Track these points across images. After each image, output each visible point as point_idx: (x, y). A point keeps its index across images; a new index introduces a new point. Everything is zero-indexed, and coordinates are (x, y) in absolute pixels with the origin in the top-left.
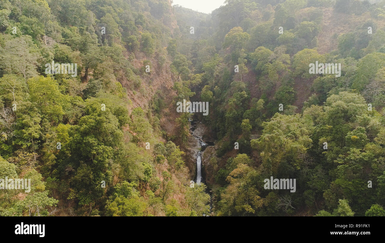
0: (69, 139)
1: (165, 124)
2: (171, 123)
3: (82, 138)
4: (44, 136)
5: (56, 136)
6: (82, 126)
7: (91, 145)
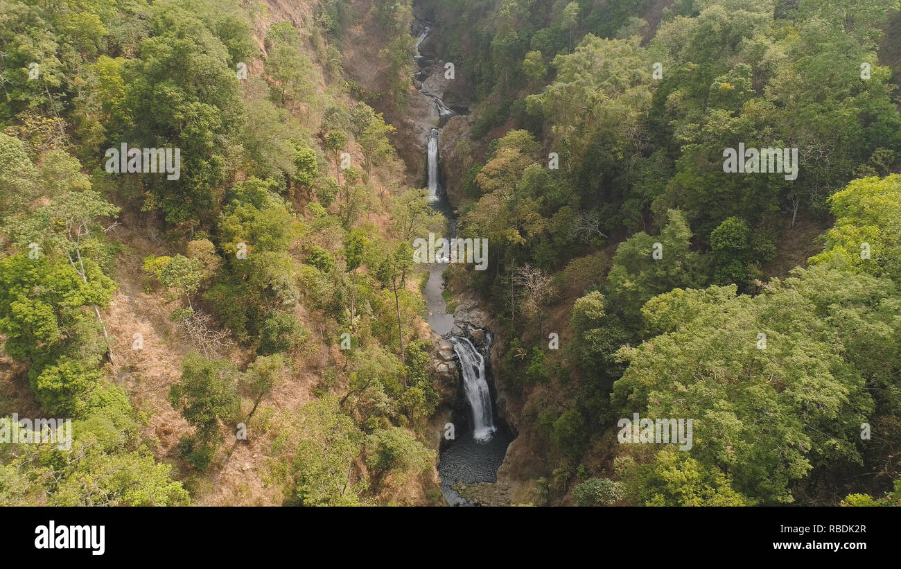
0: (125, 89)
1: (354, 63)
2: (368, 61)
3: (150, 87)
4: (71, 81)
5: (96, 82)
6: (148, 59)
7: (170, 102)
